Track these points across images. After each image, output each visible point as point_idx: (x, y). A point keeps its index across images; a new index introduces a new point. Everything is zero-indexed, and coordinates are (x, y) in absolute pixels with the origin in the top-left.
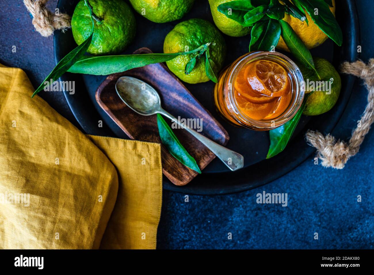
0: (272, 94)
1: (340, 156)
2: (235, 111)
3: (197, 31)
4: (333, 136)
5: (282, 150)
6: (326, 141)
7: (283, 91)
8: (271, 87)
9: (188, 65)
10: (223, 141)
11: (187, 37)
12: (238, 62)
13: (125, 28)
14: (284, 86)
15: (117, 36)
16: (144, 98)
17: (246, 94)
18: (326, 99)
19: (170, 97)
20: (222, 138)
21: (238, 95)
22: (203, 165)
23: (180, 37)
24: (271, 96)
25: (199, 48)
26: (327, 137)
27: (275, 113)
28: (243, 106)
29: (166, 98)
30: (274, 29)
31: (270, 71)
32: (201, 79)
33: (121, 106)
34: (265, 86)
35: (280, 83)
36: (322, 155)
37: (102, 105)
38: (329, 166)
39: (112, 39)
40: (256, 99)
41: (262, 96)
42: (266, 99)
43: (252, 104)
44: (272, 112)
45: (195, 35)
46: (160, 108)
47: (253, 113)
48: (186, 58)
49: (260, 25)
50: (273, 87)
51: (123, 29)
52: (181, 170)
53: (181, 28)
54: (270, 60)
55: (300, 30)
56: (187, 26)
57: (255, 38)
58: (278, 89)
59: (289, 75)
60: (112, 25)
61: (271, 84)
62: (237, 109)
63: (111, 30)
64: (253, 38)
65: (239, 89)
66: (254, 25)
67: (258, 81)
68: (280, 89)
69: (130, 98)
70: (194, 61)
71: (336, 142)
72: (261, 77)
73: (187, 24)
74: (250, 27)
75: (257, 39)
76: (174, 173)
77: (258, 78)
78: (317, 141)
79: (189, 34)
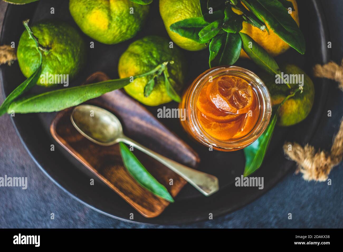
0: (238, 111)
1: (321, 167)
2: (200, 134)
3: (152, 50)
4: (312, 146)
5: (259, 166)
6: (305, 153)
7: (249, 107)
8: (236, 104)
9: (147, 88)
10: (194, 164)
11: (143, 57)
12: (198, 80)
13: (75, 54)
14: (250, 102)
15: (67, 64)
16: (104, 126)
17: (211, 114)
18: (299, 108)
19: (132, 122)
20: (192, 161)
21: (201, 115)
22: (175, 192)
23: (135, 58)
24: (237, 113)
25: (157, 69)
26: (306, 148)
27: (243, 131)
28: (209, 127)
29: (128, 123)
30: (234, 41)
31: (233, 87)
32: (162, 100)
33: (79, 138)
34: (230, 103)
35: (246, 98)
36: (303, 168)
37: (59, 140)
38: (310, 179)
39: (62, 68)
40: (221, 118)
41: (228, 114)
42: (232, 117)
43: (218, 124)
44: (240, 130)
45: (151, 54)
46: (122, 135)
47: (220, 133)
48: (144, 80)
49: (217, 39)
50: (238, 103)
51: (73, 56)
52: (151, 200)
53: (136, 48)
54: (233, 75)
55: (262, 38)
56: (141, 45)
57: (214, 53)
58: (244, 105)
59: (254, 89)
60: (61, 54)
61: (235, 101)
62: (201, 132)
63: (60, 59)
64: (212, 53)
65: (202, 110)
66: (210, 42)
67: (221, 99)
68: (246, 105)
69: (88, 127)
70: (152, 82)
71: (316, 152)
72: (224, 94)
73: (141, 43)
74: (206, 44)
75: (216, 54)
76: (145, 204)
77: (221, 95)
78: (295, 154)
79: (145, 54)
